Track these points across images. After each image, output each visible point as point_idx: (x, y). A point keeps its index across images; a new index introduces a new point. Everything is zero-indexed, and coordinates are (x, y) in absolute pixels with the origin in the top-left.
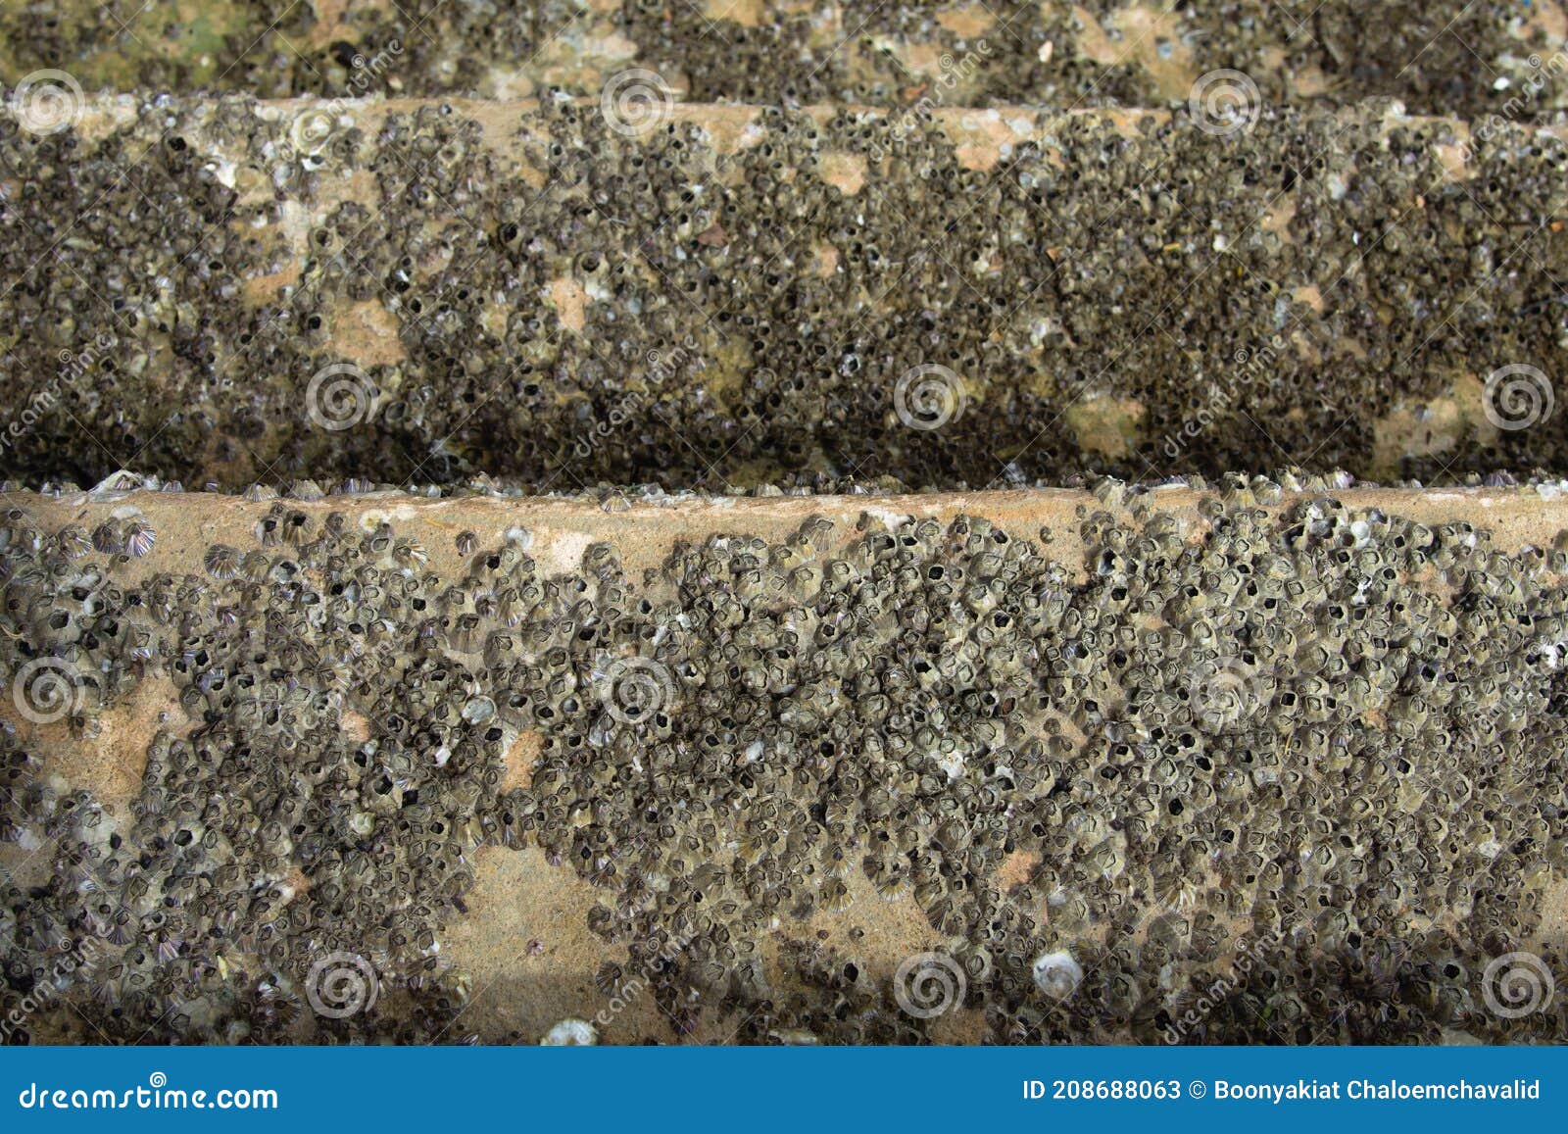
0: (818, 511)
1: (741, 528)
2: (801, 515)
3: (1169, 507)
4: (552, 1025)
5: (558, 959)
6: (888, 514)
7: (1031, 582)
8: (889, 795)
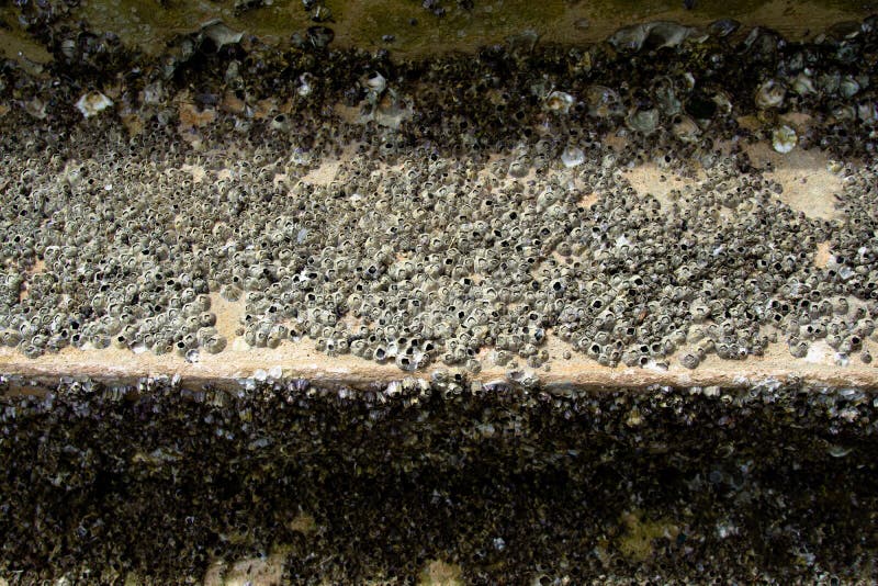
0: (691, 372)
1: (730, 363)
2: (700, 369)
3: (498, 370)
4: (791, 152)
5: (794, 176)
6: (653, 369)
7: (581, 325)
8: (653, 228)
